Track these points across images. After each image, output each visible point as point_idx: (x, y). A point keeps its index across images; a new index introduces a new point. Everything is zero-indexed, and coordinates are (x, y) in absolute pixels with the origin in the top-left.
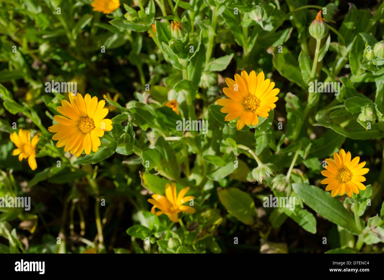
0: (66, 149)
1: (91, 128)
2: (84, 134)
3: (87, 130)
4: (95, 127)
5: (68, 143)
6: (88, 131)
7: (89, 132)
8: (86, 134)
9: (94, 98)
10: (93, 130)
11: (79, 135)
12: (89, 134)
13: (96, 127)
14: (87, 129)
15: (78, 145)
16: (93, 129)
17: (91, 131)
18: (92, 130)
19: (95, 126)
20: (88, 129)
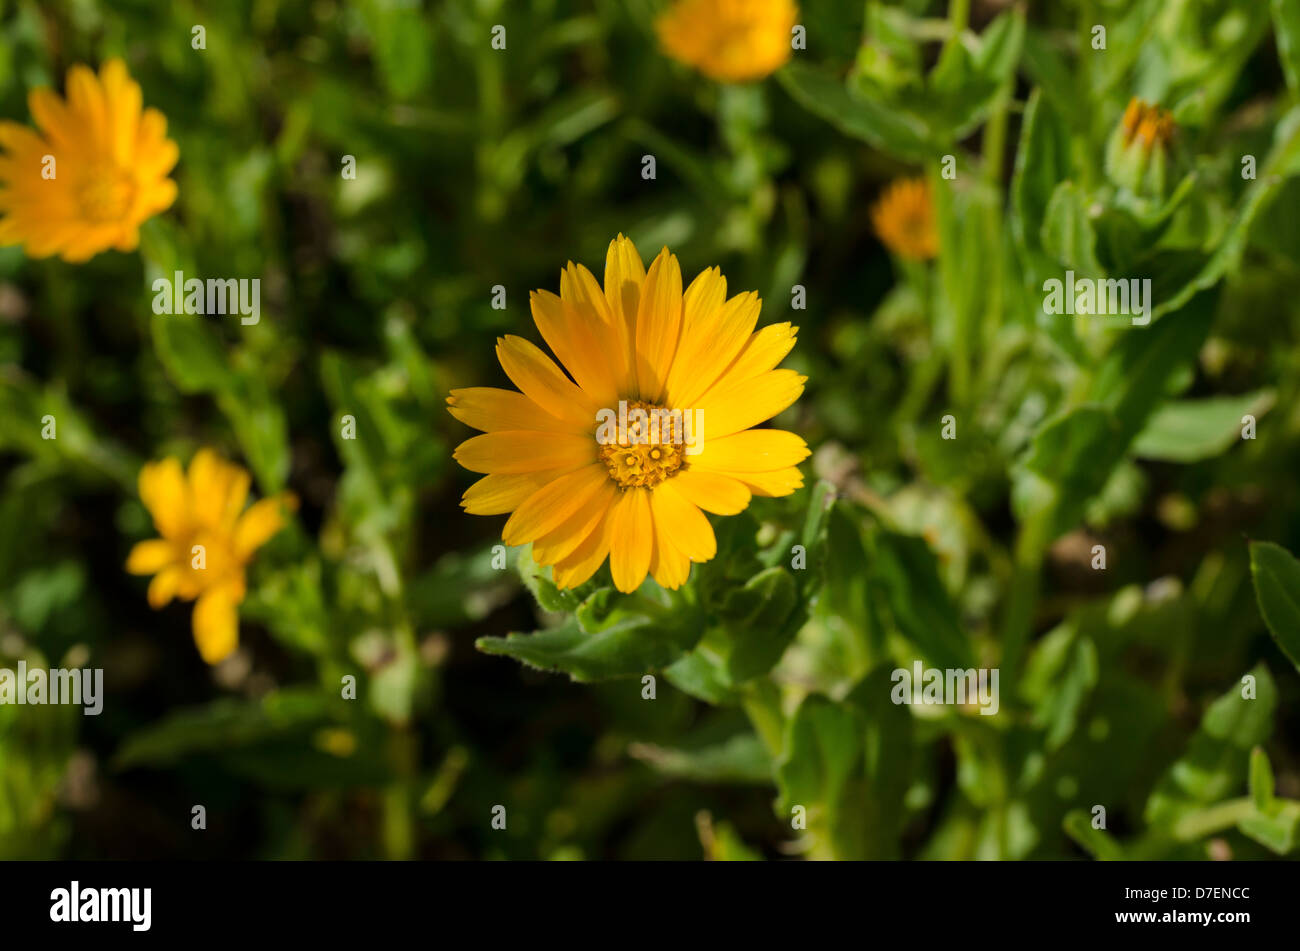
0: (511, 536)
1: (666, 464)
2: (618, 487)
3: (637, 471)
4: (683, 465)
5: (527, 503)
6: (643, 478)
7: (645, 486)
8: (626, 488)
9: (739, 298)
10: (670, 480)
11: (594, 484)
12: (642, 493)
13: (692, 469)
14: (642, 467)
15: (579, 529)
16: (671, 473)
17: (657, 481)
18: (663, 475)
19: (688, 460)
20: (647, 464)
